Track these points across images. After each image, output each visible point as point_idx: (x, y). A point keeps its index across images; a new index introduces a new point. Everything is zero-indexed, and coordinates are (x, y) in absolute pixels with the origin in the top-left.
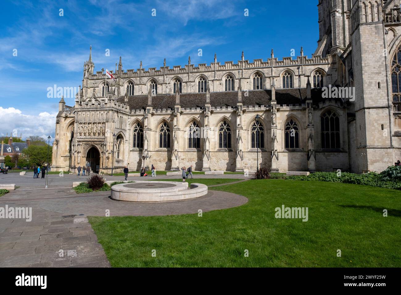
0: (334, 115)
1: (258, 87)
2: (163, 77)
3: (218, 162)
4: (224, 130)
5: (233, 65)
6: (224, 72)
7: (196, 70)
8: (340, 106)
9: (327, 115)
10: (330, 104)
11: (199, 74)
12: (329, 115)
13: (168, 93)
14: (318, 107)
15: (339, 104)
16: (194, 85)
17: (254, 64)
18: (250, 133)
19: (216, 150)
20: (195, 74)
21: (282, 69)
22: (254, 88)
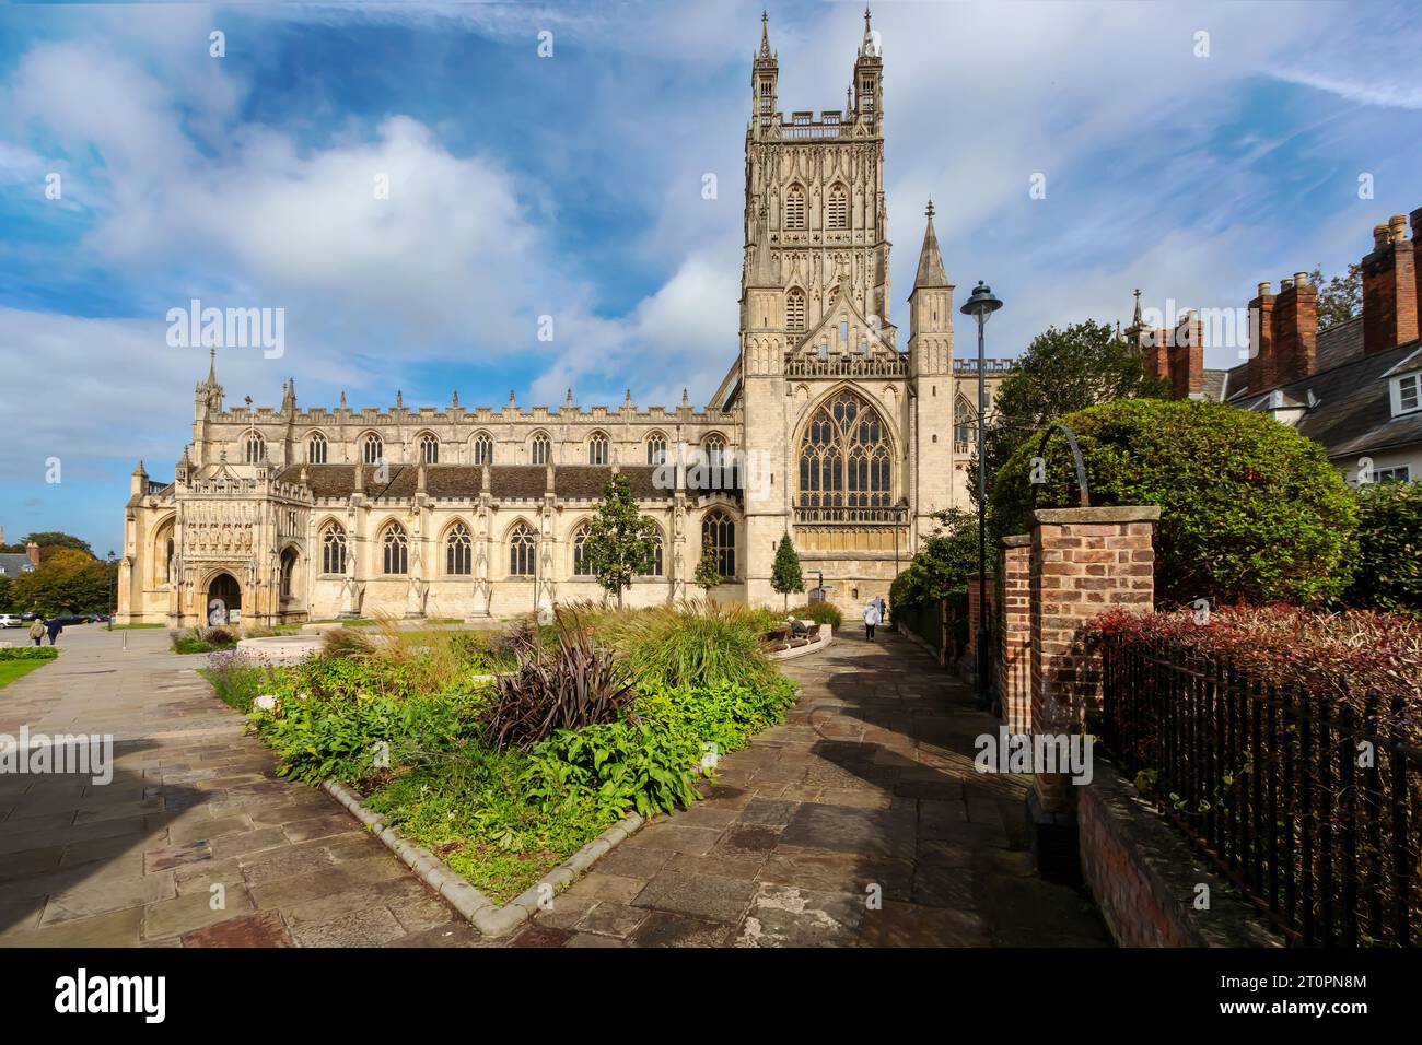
0: (727, 518)
1: (599, 459)
2: (395, 428)
3: (506, 600)
4: (520, 542)
5: (550, 415)
6: (531, 427)
7: (470, 420)
8: (735, 506)
9: (715, 520)
10: (719, 500)
11: (475, 428)
12: (718, 518)
13: (406, 462)
14: (697, 505)
15: (734, 502)
16: (467, 449)
17: (591, 414)
18: (572, 547)
19: (502, 579)
20: (468, 427)
21: (646, 427)
22: (592, 462)
